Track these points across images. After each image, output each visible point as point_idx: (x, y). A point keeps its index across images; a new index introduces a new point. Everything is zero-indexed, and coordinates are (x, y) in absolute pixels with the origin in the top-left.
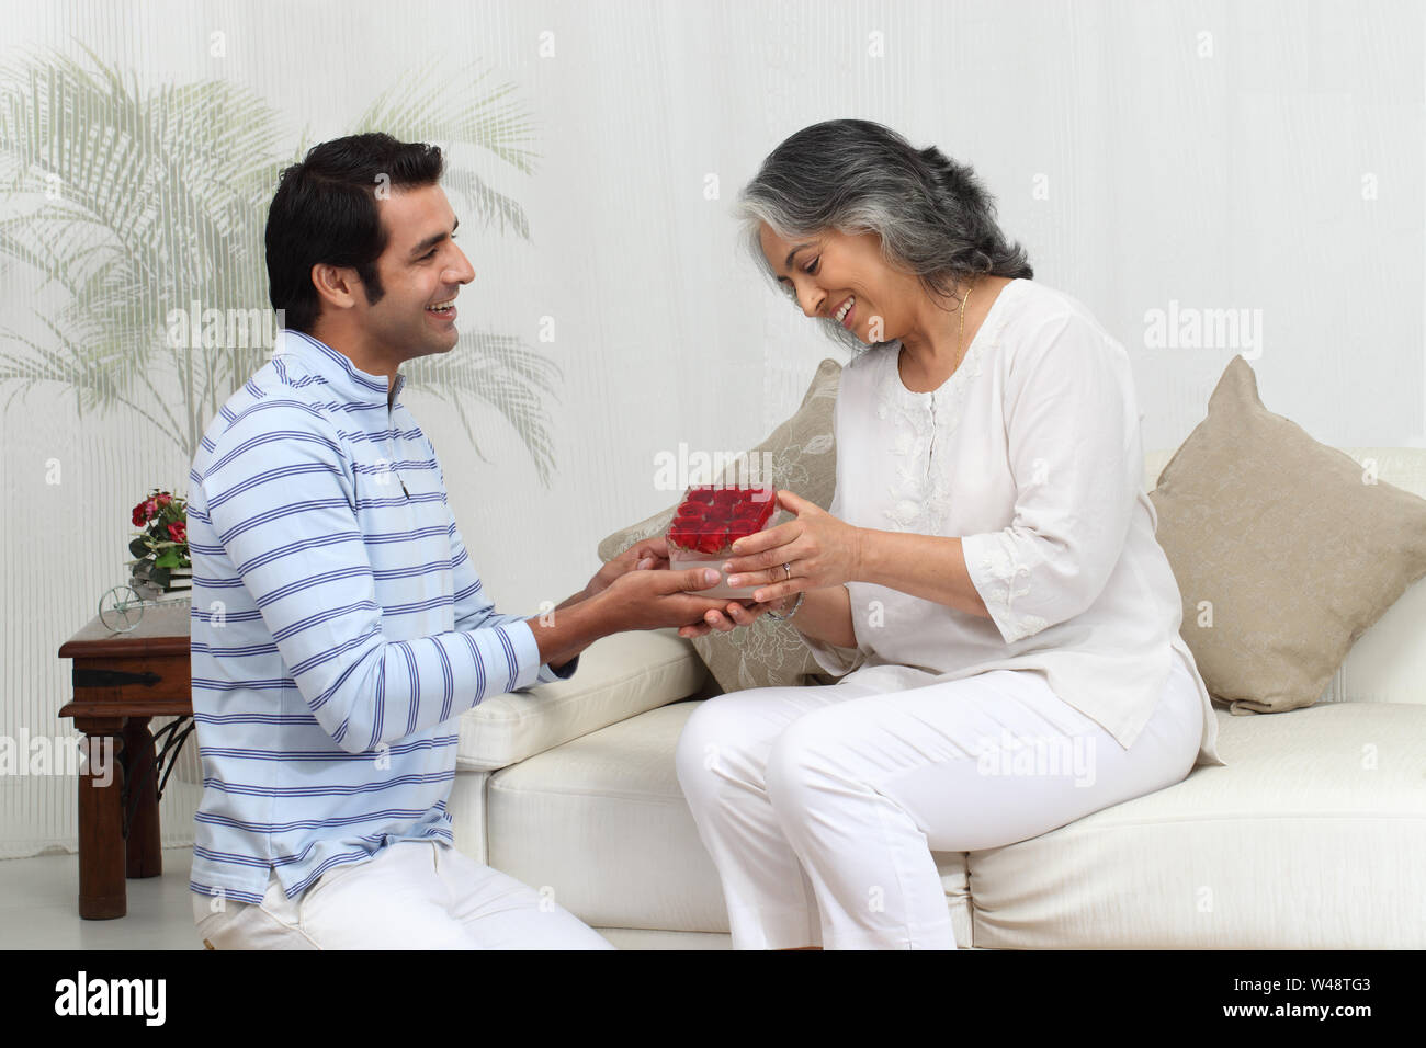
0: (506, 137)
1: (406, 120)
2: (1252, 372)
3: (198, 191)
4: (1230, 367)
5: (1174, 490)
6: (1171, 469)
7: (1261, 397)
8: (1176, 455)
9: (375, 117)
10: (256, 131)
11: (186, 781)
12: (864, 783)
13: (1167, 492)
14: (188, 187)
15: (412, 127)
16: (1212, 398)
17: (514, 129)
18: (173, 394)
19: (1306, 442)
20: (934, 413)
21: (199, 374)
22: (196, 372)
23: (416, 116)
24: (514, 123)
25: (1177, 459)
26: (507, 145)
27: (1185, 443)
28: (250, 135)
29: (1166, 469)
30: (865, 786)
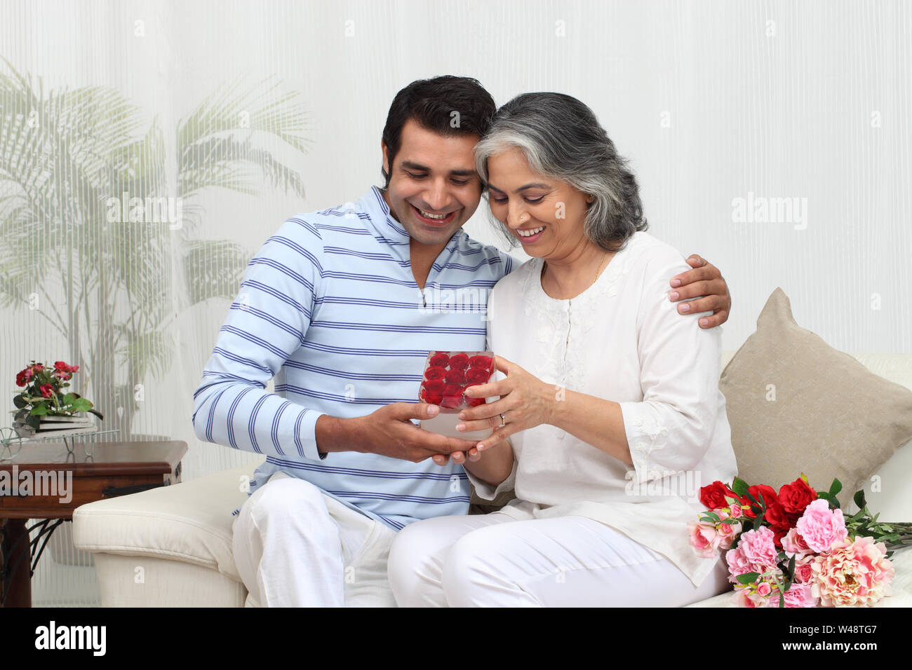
0: (287, 128)
1: (222, 115)
2: (787, 299)
3: (78, 161)
4: (772, 295)
5: (731, 382)
6: (731, 367)
7: (794, 317)
8: (735, 357)
9: (201, 111)
10: (119, 122)
11: (60, 562)
12: (514, 582)
13: (726, 383)
14: (72, 157)
15: (226, 119)
16: (759, 317)
17: (292, 123)
18: (59, 297)
19: (824, 347)
20: (570, 314)
21: (77, 284)
22: (75, 282)
23: (228, 112)
24: (292, 119)
25: (734, 360)
26: (287, 133)
27: (740, 349)
28: (115, 125)
29: (727, 367)
30: (513, 584)
